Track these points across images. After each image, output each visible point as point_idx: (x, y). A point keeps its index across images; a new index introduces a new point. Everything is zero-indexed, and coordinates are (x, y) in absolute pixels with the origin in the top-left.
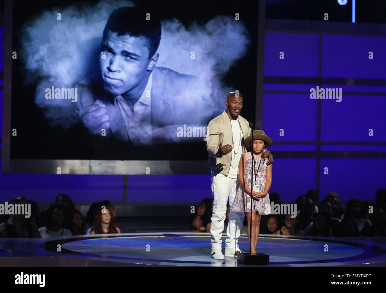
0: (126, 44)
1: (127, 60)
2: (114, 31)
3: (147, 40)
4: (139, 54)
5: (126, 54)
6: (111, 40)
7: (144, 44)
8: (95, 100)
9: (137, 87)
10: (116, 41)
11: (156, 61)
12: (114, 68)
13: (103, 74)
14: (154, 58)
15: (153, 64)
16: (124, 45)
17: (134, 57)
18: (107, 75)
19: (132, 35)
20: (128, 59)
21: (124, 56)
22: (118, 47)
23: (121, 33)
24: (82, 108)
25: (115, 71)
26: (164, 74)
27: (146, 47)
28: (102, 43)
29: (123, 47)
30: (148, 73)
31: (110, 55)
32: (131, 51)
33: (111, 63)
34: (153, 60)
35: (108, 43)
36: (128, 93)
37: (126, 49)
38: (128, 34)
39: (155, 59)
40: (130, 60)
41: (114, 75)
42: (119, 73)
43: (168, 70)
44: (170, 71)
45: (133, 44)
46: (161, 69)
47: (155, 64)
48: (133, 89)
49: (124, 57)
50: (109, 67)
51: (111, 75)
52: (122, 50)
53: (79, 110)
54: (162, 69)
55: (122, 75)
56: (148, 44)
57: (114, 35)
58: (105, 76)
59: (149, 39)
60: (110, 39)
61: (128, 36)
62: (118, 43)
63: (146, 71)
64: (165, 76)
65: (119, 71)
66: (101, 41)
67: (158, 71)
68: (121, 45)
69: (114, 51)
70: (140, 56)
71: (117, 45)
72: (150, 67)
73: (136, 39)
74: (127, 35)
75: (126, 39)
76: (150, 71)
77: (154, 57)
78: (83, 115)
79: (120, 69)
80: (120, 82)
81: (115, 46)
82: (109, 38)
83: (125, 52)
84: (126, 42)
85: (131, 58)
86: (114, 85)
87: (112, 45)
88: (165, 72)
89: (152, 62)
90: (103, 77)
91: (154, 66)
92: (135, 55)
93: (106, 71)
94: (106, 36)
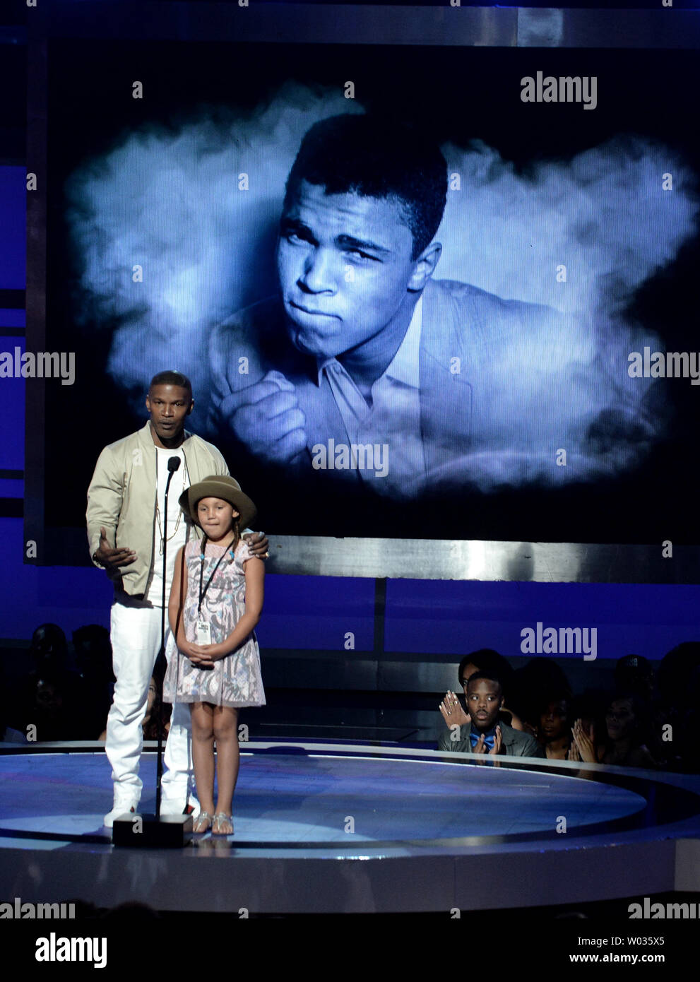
0: (351, 218)
1: (351, 262)
2: (315, 181)
3: (408, 206)
4: (385, 246)
5: (348, 244)
6: (306, 207)
7: (398, 216)
8: (266, 371)
9: (381, 335)
10: (319, 208)
11: (433, 264)
12: (316, 282)
13: (286, 299)
14: (428, 255)
15: (424, 272)
16: (343, 219)
17: (370, 252)
18: (296, 301)
19: (364, 192)
20: (354, 259)
21: (344, 249)
22: (327, 225)
23: (336, 187)
24: (232, 392)
25: (320, 292)
26: (456, 298)
27: (404, 224)
28: (284, 214)
29: (339, 226)
30: (411, 296)
31: (305, 247)
32: (362, 236)
33: (308, 269)
34: (425, 260)
35: (298, 213)
36: (356, 353)
37: (349, 231)
38: (355, 190)
39: (429, 258)
40: (359, 261)
41: (316, 302)
42: (333, 296)
43: (466, 289)
44: (475, 291)
45: (368, 218)
46: (447, 285)
47: (431, 273)
48: (370, 343)
49: (343, 253)
50: (302, 279)
51: (308, 302)
52: (337, 233)
53: (221, 396)
54: (449, 286)
55: (339, 304)
56: (410, 216)
57: (316, 192)
58: (293, 304)
59: (412, 202)
60: (306, 202)
61: (355, 193)
62: (327, 215)
63: (405, 293)
64: (459, 305)
65: (330, 291)
66: (281, 208)
67: (439, 293)
68: (334, 221)
69: (315, 237)
70: (388, 251)
71: (324, 219)
72: (417, 279)
73: (375, 203)
74: (351, 193)
75: (348, 204)
76: (416, 293)
77: (428, 252)
78: (234, 412)
79: (332, 287)
80: (334, 322)
81: (319, 221)
82: (301, 199)
83: (345, 239)
84: (349, 212)
85: (364, 255)
86: (315, 330)
87: (309, 218)
88: (461, 294)
89: (422, 268)
90: (288, 307)
91: (427, 278)
92: (375, 247)
93: (296, 290)
94: (294, 195)
